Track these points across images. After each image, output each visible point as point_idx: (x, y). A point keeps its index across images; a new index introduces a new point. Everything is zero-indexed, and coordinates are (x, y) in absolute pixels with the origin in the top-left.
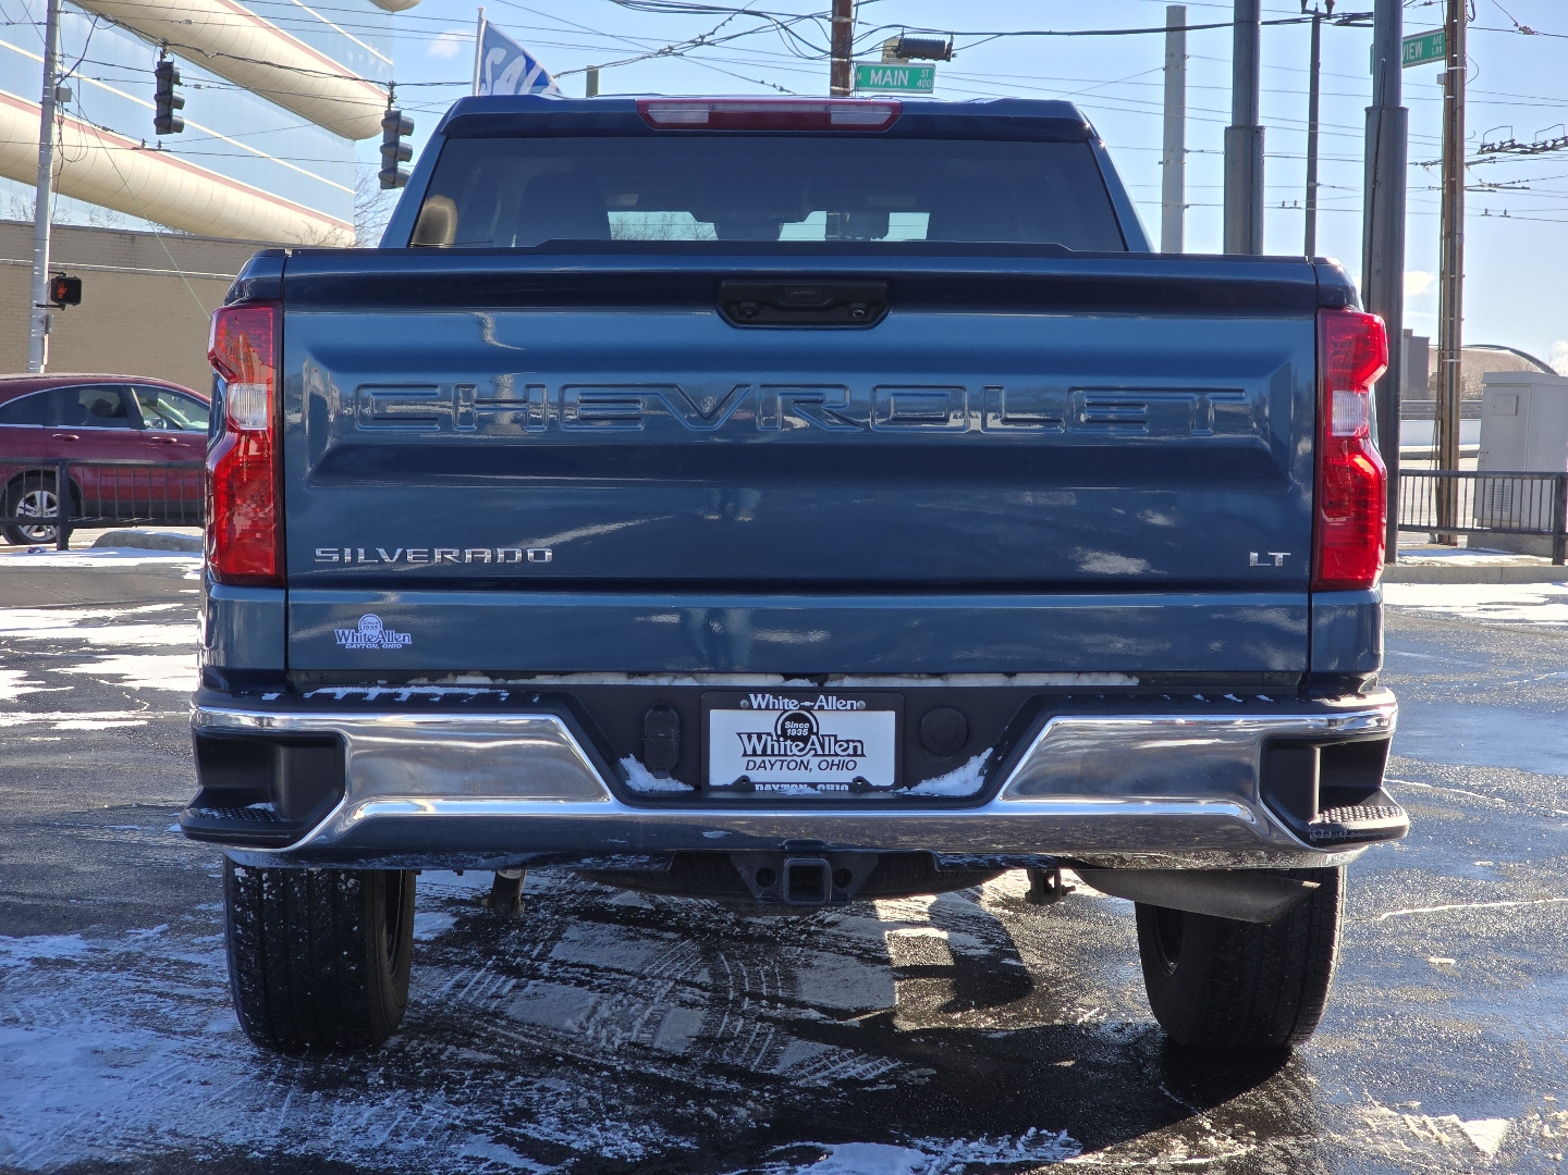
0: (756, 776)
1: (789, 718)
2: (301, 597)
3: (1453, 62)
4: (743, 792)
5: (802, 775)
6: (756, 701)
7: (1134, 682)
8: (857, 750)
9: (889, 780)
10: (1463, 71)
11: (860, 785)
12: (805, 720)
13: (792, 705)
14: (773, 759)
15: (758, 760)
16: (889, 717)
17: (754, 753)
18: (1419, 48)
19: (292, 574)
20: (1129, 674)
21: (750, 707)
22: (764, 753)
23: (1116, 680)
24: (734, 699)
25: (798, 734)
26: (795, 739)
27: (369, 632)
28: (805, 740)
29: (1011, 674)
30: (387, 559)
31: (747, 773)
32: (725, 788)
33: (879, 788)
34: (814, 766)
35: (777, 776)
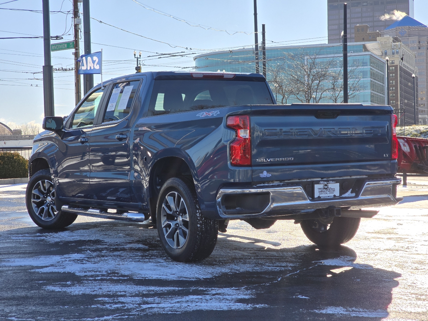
0: (321, 196)
1: (325, 185)
2: (254, 168)
3: (76, 50)
4: (319, 198)
5: (326, 195)
6: (321, 182)
7: (367, 177)
8: (334, 190)
9: (338, 195)
10: (79, 52)
11: (335, 196)
12: (327, 185)
13: (326, 183)
14: (323, 192)
16: (338, 184)
17: (320, 192)
18: (66, 45)
19: (253, 164)
20: (366, 175)
21: (320, 184)
22: (321, 192)
24: (318, 182)
25: (326, 188)
26: (325, 189)
27: (265, 174)
28: (327, 189)
29: (351, 176)
30: (268, 161)
31: (319, 195)
32: (317, 198)
33: (337, 196)
34: (328, 193)
35: (323, 195)
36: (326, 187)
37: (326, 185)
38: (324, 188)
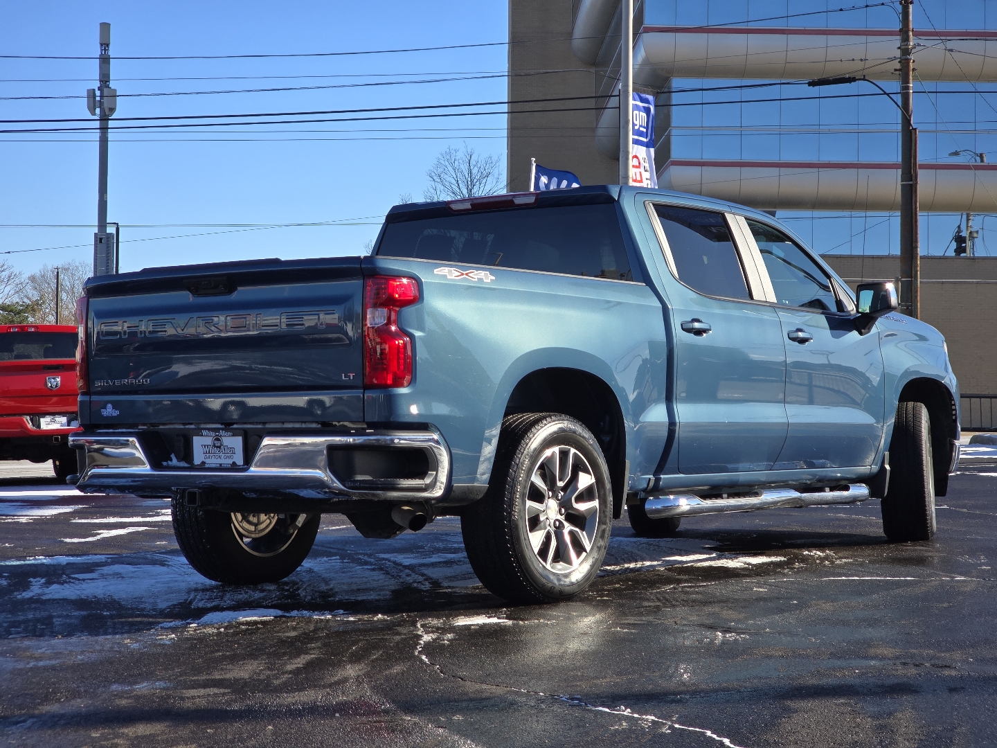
0: (207, 461)
1: (216, 440)
4: (202, 467)
5: (219, 460)
6: (204, 432)
8: (232, 450)
9: (241, 461)
11: (234, 463)
12: (220, 440)
13: (215, 435)
14: (211, 455)
15: (208, 455)
16: (240, 438)
17: (206, 453)
19: (92, 390)
21: (202, 435)
22: (209, 452)
23: (314, 425)
24: (198, 432)
26: (217, 447)
27: (109, 410)
28: (219, 447)
29: (283, 423)
30: (111, 384)
31: (204, 460)
32: (198, 465)
33: (239, 466)
34: (222, 457)
35: (212, 461)
36: (218, 444)
37: (218, 440)
38: (214, 446)
